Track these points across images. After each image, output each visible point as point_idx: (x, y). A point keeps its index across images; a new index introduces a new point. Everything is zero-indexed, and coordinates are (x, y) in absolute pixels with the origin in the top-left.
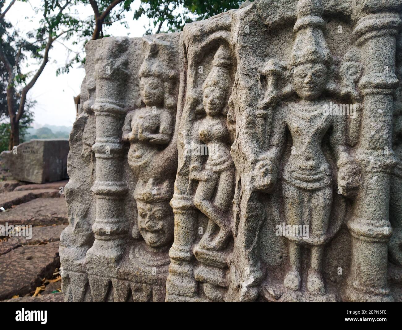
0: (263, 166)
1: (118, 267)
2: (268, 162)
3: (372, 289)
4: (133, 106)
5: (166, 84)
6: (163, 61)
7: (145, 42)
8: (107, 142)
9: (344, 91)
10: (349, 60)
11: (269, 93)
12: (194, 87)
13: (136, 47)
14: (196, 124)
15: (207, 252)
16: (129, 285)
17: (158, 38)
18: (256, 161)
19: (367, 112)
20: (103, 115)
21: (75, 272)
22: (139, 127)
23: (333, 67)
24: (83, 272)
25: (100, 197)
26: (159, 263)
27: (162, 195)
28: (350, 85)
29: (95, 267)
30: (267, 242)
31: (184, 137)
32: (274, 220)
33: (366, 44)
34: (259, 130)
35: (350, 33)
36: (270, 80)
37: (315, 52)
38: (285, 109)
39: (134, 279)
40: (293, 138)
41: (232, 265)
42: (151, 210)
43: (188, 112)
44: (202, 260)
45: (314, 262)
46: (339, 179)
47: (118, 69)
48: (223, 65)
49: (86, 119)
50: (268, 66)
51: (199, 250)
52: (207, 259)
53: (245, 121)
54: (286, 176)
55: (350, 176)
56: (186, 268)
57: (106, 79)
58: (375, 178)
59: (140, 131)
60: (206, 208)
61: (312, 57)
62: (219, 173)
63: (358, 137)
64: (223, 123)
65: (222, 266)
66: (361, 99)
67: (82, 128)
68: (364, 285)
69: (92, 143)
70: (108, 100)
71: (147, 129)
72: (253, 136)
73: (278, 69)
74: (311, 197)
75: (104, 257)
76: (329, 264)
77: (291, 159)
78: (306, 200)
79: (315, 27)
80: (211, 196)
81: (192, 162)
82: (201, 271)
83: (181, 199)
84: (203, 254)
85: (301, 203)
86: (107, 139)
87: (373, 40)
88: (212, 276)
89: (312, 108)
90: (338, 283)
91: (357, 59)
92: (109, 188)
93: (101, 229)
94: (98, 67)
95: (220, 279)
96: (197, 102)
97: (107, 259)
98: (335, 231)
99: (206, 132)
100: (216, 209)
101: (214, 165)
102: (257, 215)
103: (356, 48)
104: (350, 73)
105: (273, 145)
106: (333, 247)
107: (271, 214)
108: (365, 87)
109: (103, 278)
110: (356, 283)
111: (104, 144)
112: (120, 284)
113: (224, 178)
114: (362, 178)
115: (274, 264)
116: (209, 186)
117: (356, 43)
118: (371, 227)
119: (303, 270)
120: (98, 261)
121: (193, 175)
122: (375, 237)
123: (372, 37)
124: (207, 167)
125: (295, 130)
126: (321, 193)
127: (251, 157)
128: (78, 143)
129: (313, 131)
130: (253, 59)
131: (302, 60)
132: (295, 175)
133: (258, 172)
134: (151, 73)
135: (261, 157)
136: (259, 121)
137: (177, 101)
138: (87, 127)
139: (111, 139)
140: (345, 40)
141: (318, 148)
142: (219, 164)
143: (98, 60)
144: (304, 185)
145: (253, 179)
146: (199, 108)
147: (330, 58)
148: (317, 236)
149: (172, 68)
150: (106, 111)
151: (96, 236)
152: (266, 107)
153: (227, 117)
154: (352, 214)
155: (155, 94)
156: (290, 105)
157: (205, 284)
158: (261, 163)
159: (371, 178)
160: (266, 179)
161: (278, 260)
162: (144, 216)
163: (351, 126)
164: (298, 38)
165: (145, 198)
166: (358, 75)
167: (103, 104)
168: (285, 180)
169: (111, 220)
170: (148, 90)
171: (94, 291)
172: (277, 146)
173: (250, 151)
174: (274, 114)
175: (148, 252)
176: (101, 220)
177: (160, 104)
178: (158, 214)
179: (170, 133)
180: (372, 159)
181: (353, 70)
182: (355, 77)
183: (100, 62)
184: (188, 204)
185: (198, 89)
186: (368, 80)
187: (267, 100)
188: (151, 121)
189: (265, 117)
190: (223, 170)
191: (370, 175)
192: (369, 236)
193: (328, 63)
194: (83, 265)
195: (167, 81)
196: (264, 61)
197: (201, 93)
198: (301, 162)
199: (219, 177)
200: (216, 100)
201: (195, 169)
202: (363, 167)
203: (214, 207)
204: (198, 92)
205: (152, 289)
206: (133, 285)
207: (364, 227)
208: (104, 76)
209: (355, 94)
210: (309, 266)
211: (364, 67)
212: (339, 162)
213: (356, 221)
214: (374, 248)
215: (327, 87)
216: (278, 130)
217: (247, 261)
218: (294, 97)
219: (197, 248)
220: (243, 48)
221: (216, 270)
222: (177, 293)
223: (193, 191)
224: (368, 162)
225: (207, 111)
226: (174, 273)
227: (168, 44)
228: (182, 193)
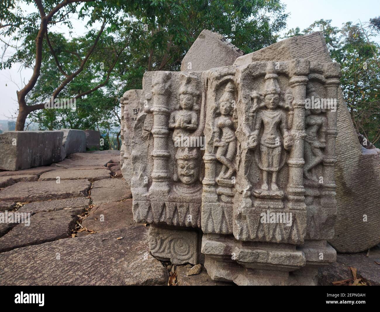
0: (253, 138)
1: (169, 195)
2: (255, 136)
3: (298, 186)
4: (173, 109)
5: (195, 98)
6: (193, 86)
7: (183, 75)
8: (162, 128)
9: (286, 106)
10: (288, 93)
11: (255, 106)
12: (215, 101)
13: (176, 77)
14: (216, 119)
15: (224, 180)
16: (176, 204)
17: (190, 74)
18: (250, 136)
19: (295, 115)
20: (160, 114)
21: (142, 200)
22: (182, 120)
23: (281, 96)
24: (148, 200)
25: (158, 158)
26: (192, 191)
27: (194, 156)
28: (289, 104)
29: (155, 197)
30: (252, 173)
31: (211, 125)
32: (256, 163)
33: (295, 87)
34: (250, 122)
35: (288, 81)
36: (255, 100)
37: (275, 90)
38: (261, 113)
39: (179, 201)
40: (265, 126)
41: (237, 184)
42: (188, 164)
43: (212, 113)
44: (221, 184)
45: (274, 179)
46: (284, 143)
47: (167, 89)
48: (231, 92)
49: (145, 116)
50: (254, 94)
51: (219, 179)
52: (224, 183)
53: (244, 118)
54: (262, 142)
55: (289, 141)
56: (213, 189)
57: (162, 94)
58: (299, 141)
59: (182, 122)
60: (223, 159)
61: (274, 92)
62: (229, 143)
63: (292, 125)
64: (230, 119)
65: (231, 186)
66: (293, 110)
67: (143, 121)
68: (295, 185)
69: (150, 129)
70: (163, 106)
71: (185, 122)
72: (248, 125)
73: (259, 96)
74: (273, 151)
75: (161, 191)
76: (280, 181)
77: (264, 135)
78: (271, 152)
79: (274, 79)
80: (225, 154)
81: (215, 138)
82: (220, 190)
83: (210, 155)
84: (222, 181)
85: (268, 154)
86: (162, 127)
87: (298, 86)
88: (226, 191)
89: (273, 113)
90: (283, 188)
91: (291, 93)
92: (163, 153)
93: (159, 176)
94: (157, 88)
95: (230, 192)
96: (217, 108)
97: (163, 191)
98: (282, 165)
99: (223, 123)
100: (227, 159)
101: (227, 139)
102: (249, 160)
103: (290, 88)
104: (289, 99)
105: (256, 129)
106: (281, 173)
107: (255, 160)
108: (295, 105)
109: (161, 202)
110: (291, 185)
111: (161, 129)
112: (171, 204)
113: (231, 145)
114: (294, 142)
115: (256, 182)
116: (224, 149)
117: (291, 86)
118: (297, 161)
119: (269, 183)
120: (157, 193)
121: (216, 144)
122: (298, 165)
123: (298, 85)
124: (223, 140)
125: (267, 122)
126: (277, 149)
127: (248, 134)
128: (139, 129)
129: (274, 123)
130: (247, 91)
131: (270, 93)
132: (266, 141)
133: (251, 140)
134: (188, 92)
135: (252, 134)
136: (251, 118)
137: (200, 107)
138: (146, 121)
139: (164, 127)
140: (286, 84)
141: (276, 130)
142: (229, 138)
143: (156, 84)
144: (270, 146)
145: (248, 143)
146: (218, 111)
147: (281, 92)
148: (275, 167)
149: (198, 90)
150: (162, 112)
151: (153, 180)
152: (253, 113)
153: (233, 116)
154: (289, 158)
155: (189, 103)
156: (263, 111)
157: (222, 196)
158: (252, 136)
159: (297, 142)
160: (254, 143)
161: (258, 181)
162: (182, 168)
163: (289, 121)
164: (267, 83)
165: (185, 158)
166: (292, 100)
167: (160, 108)
168: (262, 144)
169: (164, 171)
170: (186, 101)
171: (154, 210)
172: (258, 129)
173: (247, 131)
174: (257, 115)
175: (184, 187)
176: (158, 171)
177: (190, 108)
178: (192, 166)
179: (197, 124)
180: (297, 134)
181: (290, 98)
182: (291, 100)
183: (158, 85)
184: (213, 158)
185: (217, 102)
186: (296, 102)
187: (254, 109)
188: (187, 118)
189: (253, 116)
190: (231, 141)
191: (297, 140)
192: (296, 165)
193: (279, 94)
194: (148, 196)
195: (195, 97)
196: (251, 91)
197: (219, 104)
198: (269, 136)
199: (229, 145)
200: (228, 108)
201: (217, 141)
202: (294, 137)
203: (226, 159)
204: (217, 104)
205: (189, 205)
206: (178, 204)
207: (295, 161)
208: (161, 93)
209: (291, 107)
210: (271, 181)
211: (294, 97)
212: (284, 136)
213: (291, 159)
214: (298, 169)
215: (279, 104)
216: (258, 122)
217: (246, 180)
218: (265, 108)
219: (218, 179)
220: (243, 85)
221: (228, 189)
222: (208, 201)
223: (215, 152)
224: (296, 135)
225: (223, 113)
226: (206, 191)
227: (196, 77)
228: (210, 153)
